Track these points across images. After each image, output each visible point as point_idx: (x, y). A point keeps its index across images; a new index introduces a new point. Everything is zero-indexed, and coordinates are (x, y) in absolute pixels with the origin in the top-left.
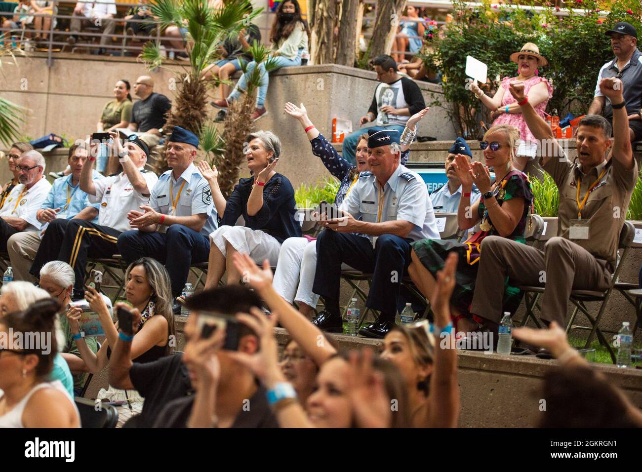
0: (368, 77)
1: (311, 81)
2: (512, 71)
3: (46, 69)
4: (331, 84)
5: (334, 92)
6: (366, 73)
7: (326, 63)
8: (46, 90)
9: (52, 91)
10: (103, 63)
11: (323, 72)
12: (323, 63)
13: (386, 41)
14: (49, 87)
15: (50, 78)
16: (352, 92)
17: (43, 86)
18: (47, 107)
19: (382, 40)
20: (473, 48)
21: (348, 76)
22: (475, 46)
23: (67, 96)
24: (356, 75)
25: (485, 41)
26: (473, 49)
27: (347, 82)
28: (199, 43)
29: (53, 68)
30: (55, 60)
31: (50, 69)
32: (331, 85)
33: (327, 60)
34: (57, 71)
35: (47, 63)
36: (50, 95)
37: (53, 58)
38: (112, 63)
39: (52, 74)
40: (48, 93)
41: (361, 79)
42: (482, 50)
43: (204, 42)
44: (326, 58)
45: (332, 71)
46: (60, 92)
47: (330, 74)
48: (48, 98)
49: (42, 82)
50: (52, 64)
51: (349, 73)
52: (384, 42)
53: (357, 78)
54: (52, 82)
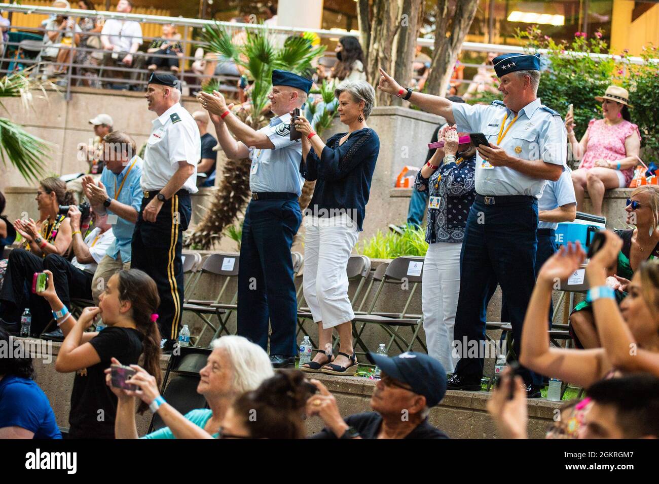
0: (430, 121)
1: (373, 124)
2: (584, 118)
3: (64, 103)
4: (395, 127)
5: (398, 135)
6: (428, 117)
7: (381, 105)
8: (63, 126)
9: (70, 126)
10: (124, 98)
11: (387, 115)
12: (377, 106)
13: (442, 84)
14: (67, 122)
15: (67, 112)
16: (415, 137)
17: (61, 121)
18: (64, 143)
19: (437, 82)
20: (545, 93)
21: (412, 120)
22: (546, 92)
23: (86, 132)
24: (420, 118)
25: (555, 87)
26: (545, 95)
27: (410, 125)
28: (260, 82)
29: (71, 102)
30: (74, 95)
31: (68, 103)
32: (395, 129)
33: (382, 102)
34: (75, 105)
35: (66, 97)
36: (67, 131)
37: (72, 92)
38: (134, 99)
39: (71, 108)
40: (66, 129)
41: (424, 123)
42: (554, 96)
43: (266, 81)
44: (380, 100)
45: (397, 113)
46: (77, 128)
47: (394, 117)
48: (65, 133)
49: (59, 116)
50: (71, 98)
51: (412, 116)
52: (439, 85)
53: (420, 122)
54: (71, 117)
